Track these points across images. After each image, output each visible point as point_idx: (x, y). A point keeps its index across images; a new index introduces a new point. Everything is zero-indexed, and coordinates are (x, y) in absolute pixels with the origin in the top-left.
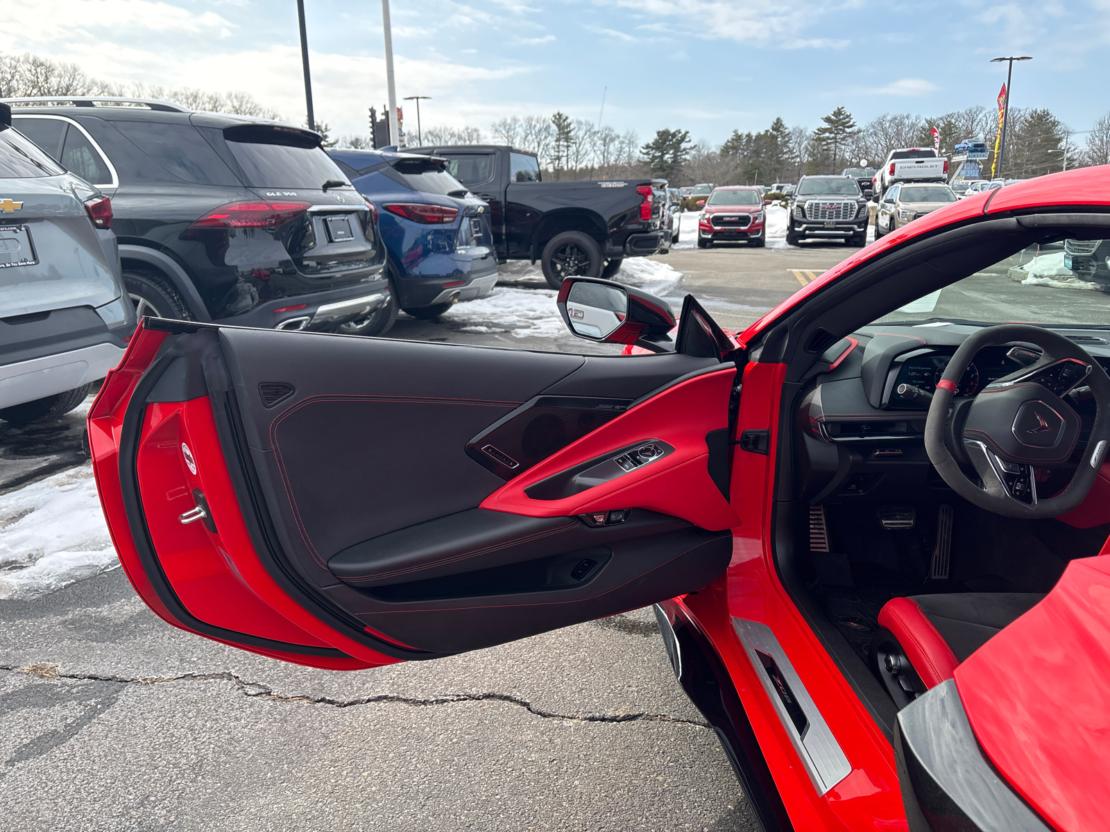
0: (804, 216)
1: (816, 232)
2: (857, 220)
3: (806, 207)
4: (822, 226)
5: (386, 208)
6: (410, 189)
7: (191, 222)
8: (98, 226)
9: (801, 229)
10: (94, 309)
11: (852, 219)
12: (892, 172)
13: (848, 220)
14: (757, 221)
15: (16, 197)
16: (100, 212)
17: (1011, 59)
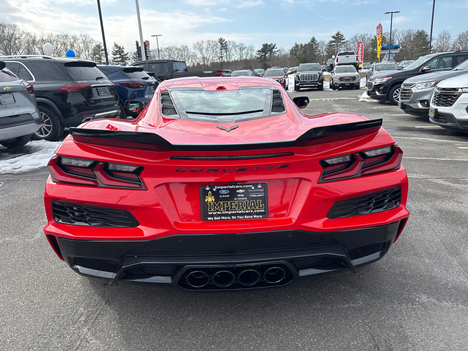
0: (299, 79)
1: (304, 85)
2: (319, 80)
3: (299, 76)
4: (306, 83)
5: (121, 84)
6: (128, 77)
7: (56, 91)
8: (30, 93)
9: (298, 85)
10: (30, 114)
11: (317, 80)
12: (337, 61)
13: (315, 80)
14: (282, 82)
15: (10, 86)
16: (31, 89)
17: (392, 13)
